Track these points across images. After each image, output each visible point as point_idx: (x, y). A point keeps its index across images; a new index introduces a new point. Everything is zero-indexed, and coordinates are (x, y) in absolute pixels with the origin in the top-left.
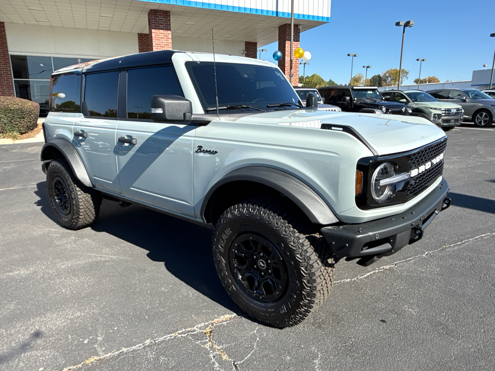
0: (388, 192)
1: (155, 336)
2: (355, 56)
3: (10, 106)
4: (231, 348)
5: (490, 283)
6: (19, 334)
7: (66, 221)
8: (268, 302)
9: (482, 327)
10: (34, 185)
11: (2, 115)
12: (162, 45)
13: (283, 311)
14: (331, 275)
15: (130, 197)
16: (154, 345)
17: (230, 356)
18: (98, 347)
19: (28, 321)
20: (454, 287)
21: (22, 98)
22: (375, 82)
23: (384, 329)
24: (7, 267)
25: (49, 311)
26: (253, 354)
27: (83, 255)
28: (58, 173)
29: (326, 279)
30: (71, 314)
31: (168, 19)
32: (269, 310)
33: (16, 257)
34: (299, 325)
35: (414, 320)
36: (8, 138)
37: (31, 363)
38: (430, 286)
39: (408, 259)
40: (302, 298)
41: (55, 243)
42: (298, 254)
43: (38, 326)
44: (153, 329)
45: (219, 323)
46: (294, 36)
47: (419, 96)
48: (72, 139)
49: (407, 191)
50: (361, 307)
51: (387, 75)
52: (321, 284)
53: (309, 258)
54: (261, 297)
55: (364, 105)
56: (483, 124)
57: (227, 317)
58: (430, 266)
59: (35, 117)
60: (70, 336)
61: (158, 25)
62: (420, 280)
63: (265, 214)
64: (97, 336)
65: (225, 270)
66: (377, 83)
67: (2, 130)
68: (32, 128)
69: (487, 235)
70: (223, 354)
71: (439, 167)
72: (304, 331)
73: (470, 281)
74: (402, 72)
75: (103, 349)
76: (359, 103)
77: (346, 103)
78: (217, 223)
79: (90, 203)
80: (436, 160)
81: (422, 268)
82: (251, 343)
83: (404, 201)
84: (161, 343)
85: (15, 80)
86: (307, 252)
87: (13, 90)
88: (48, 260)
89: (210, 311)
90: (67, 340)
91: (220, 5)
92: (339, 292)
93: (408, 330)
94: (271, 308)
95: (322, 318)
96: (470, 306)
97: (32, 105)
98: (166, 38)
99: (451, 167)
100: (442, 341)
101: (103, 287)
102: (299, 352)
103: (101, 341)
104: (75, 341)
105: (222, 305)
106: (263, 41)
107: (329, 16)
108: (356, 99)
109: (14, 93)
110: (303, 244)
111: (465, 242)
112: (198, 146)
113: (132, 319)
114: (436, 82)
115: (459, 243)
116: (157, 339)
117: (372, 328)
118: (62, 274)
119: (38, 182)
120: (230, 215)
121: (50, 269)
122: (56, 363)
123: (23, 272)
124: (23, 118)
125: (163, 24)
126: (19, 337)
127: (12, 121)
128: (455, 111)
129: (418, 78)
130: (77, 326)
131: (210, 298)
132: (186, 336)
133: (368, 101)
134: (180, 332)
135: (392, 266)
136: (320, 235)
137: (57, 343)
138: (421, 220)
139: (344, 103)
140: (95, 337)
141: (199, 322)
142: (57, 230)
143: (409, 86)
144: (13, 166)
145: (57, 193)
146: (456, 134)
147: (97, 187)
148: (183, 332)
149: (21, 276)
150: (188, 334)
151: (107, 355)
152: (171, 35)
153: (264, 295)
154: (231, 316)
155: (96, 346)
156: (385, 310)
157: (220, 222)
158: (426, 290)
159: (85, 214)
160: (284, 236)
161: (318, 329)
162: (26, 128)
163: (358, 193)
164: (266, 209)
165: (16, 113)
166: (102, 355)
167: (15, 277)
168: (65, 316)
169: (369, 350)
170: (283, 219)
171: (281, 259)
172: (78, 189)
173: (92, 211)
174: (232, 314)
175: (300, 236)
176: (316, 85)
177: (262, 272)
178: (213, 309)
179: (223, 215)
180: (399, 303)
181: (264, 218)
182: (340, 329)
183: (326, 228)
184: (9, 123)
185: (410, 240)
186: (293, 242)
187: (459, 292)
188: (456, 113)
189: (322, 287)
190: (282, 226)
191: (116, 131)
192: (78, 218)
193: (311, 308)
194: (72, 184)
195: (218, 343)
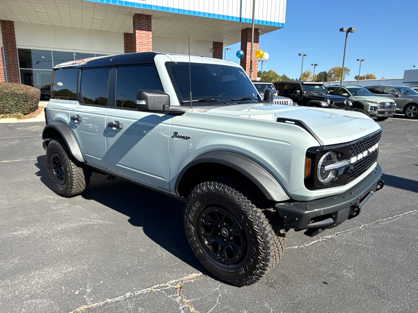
0: (331, 176)
1: (134, 290)
2: (305, 55)
3: (16, 91)
4: (198, 302)
5: (416, 253)
6: (22, 285)
7: (61, 190)
8: (229, 264)
9: (409, 290)
10: (35, 158)
11: (10, 99)
12: (144, 43)
13: (242, 272)
14: (282, 243)
15: (115, 172)
16: (134, 297)
17: (197, 308)
18: (86, 297)
19: (29, 274)
20: (386, 256)
21: (26, 85)
22: (321, 77)
23: (325, 290)
24: (12, 227)
25: (46, 266)
26: (216, 308)
27: (75, 219)
28: (57, 150)
29: (278, 246)
30: (65, 269)
31: (150, 22)
32: (230, 271)
33: (19, 219)
34: (254, 284)
35: (351, 283)
36: (13, 118)
37: (32, 310)
38: (365, 254)
39: (347, 231)
40: (258, 262)
41: (52, 208)
42: (255, 225)
43: (37, 278)
44: (133, 284)
45: (188, 280)
46: (254, 38)
47: (359, 91)
48: (69, 123)
49: (347, 174)
50: (307, 270)
51: (332, 72)
52: (274, 251)
53: (265, 229)
54: (223, 260)
55: (312, 98)
56: (412, 116)
57: (194, 276)
58: (366, 237)
59: (37, 101)
60: (63, 288)
61: (141, 27)
62: (357, 248)
63: (229, 191)
64: (86, 288)
65: (193, 236)
66: (323, 79)
67: (9, 111)
68: (33, 110)
69: (414, 212)
70: (191, 307)
71: (374, 155)
72: (259, 290)
73: (399, 251)
74: (344, 69)
75: (91, 299)
76: (308, 96)
77: (297, 95)
78: (188, 197)
79: (82, 175)
80: (372, 149)
81: (359, 239)
82: (214, 298)
83: (344, 183)
84: (139, 296)
85: (20, 69)
86: (263, 223)
87: (19, 77)
88: (46, 222)
89: (180, 270)
90: (61, 291)
91: (193, 11)
92: (288, 257)
93: (346, 291)
94: (232, 269)
95: (274, 279)
96: (399, 272)
97: (34, 91)
98: (147, 38)
99: (385, 152)
100: (374, 302)
101: (91, 247)
102: (254, 307)
103: (90, 293)
104: (68, 292)
105: (190, 265)
106: (227, 42)
107: (284, 22)
108: (305, 92)
109: (19, 80)
110: (260, 217)
111: (395, 217)
112: (174, 133)
113: (115, 275)
114: (373, 79)
115: (391, 218)
116: (136, 292)
117: (316, 288)
118: (57, 235)
119: (38, 156)
120: (199, 191)
121: (48, 230)
122: (52, 310)
123: (25, 232)
124: (27, 101)
125: (145, 26)
126: (22, 287)
127: (18, 104)
128: (389, 104)
129: (358, 75)
130: (70, 279)
131: (180, 259)
132: (160, 291)
133: (315, 94)
134: (155, 287)
135: (334, 236)
136: (274, 209)
137: (53, 293)
138: (358, 199)
139: (295, 95)
140: (84, 289)
141: (171, 279)
142: (53, 197)
143: (350, 82)
144: (17, 142)
145: (55, 166)
146: (390, 124)
147: (88, 162)
148: (157, 287)
149: (23, 235)
150: (162, 289)
151: (94, 304)
152: (151, 35)
153: (226, 258)
154: (197, 275)
155: (85, 297)
156: (327, 274)
157: (191, 196)
158: (361, 257)
159: (78, 184)
160: (244, 210)
161: (270, 288)
162: (29, 110)
163: (307, 176)
164: (230, 187)
165: (21, 97)
166: (90, 304)
167: (19, 236)
168: (60, 271)
169: (313, 308)
170: (243, 196)
171: (241, 228)
172: (72, 163)
173: (83, 182)
174: (198, 273)
175: (257, 210)
176: (272, 79)
177: (225, 238)
178: (183, 268)
179: (193, 190)
180: (339, 268)
181: (228, 194)
182: (288, 289)
183: (279, 204)
184: (14, 105)
185: (349, 216)
186: (252, 215)
187: (390, 260)
188: (389, 106)
189: (275, 253)
190: (243, 202)
191: (106, 117)
192: (72, 187)
193: (265, 271)
194: (67, 160)
195: (187, 297)
